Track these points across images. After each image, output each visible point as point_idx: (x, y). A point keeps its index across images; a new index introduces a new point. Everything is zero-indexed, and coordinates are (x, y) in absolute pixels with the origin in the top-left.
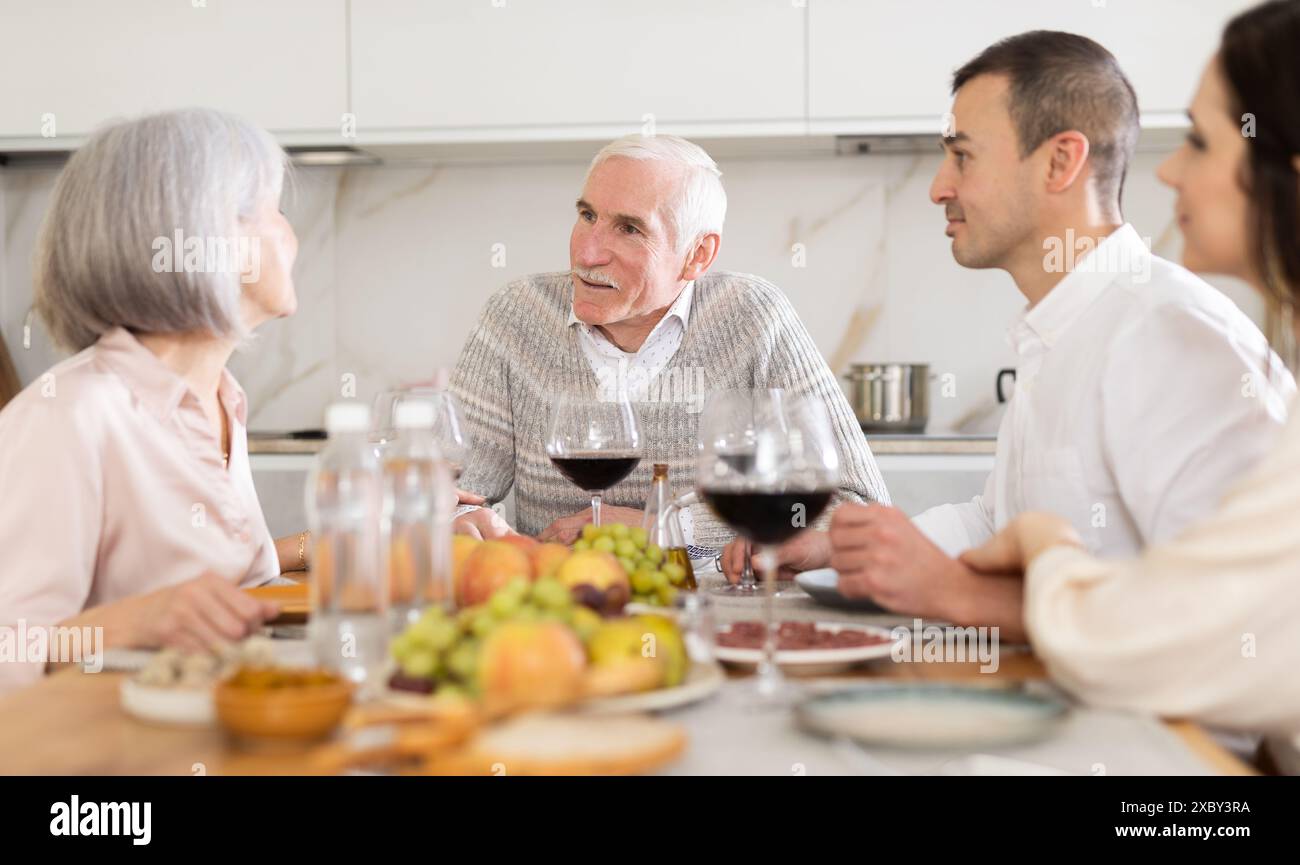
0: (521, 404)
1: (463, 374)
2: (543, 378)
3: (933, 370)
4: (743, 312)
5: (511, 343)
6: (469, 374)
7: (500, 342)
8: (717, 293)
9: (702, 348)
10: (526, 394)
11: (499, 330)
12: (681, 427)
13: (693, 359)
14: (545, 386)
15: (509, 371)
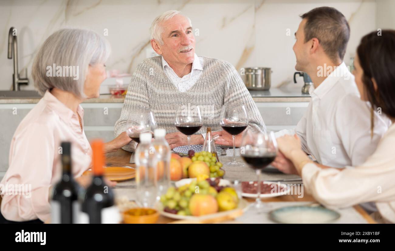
0: (151, 95)
1: (133, 88)
2: (157, 86)
3: (272, 70)
4: (221, 70)
5: (147, 76)
6: (135, 88)
7: (143, 76)
8: (213, 64)
9: (208, 79)
10: (153, 92)
11: (143, 73)
12: (201, 101)
13: (205, 82)
14: (158, 89)
15: (147, 85)
